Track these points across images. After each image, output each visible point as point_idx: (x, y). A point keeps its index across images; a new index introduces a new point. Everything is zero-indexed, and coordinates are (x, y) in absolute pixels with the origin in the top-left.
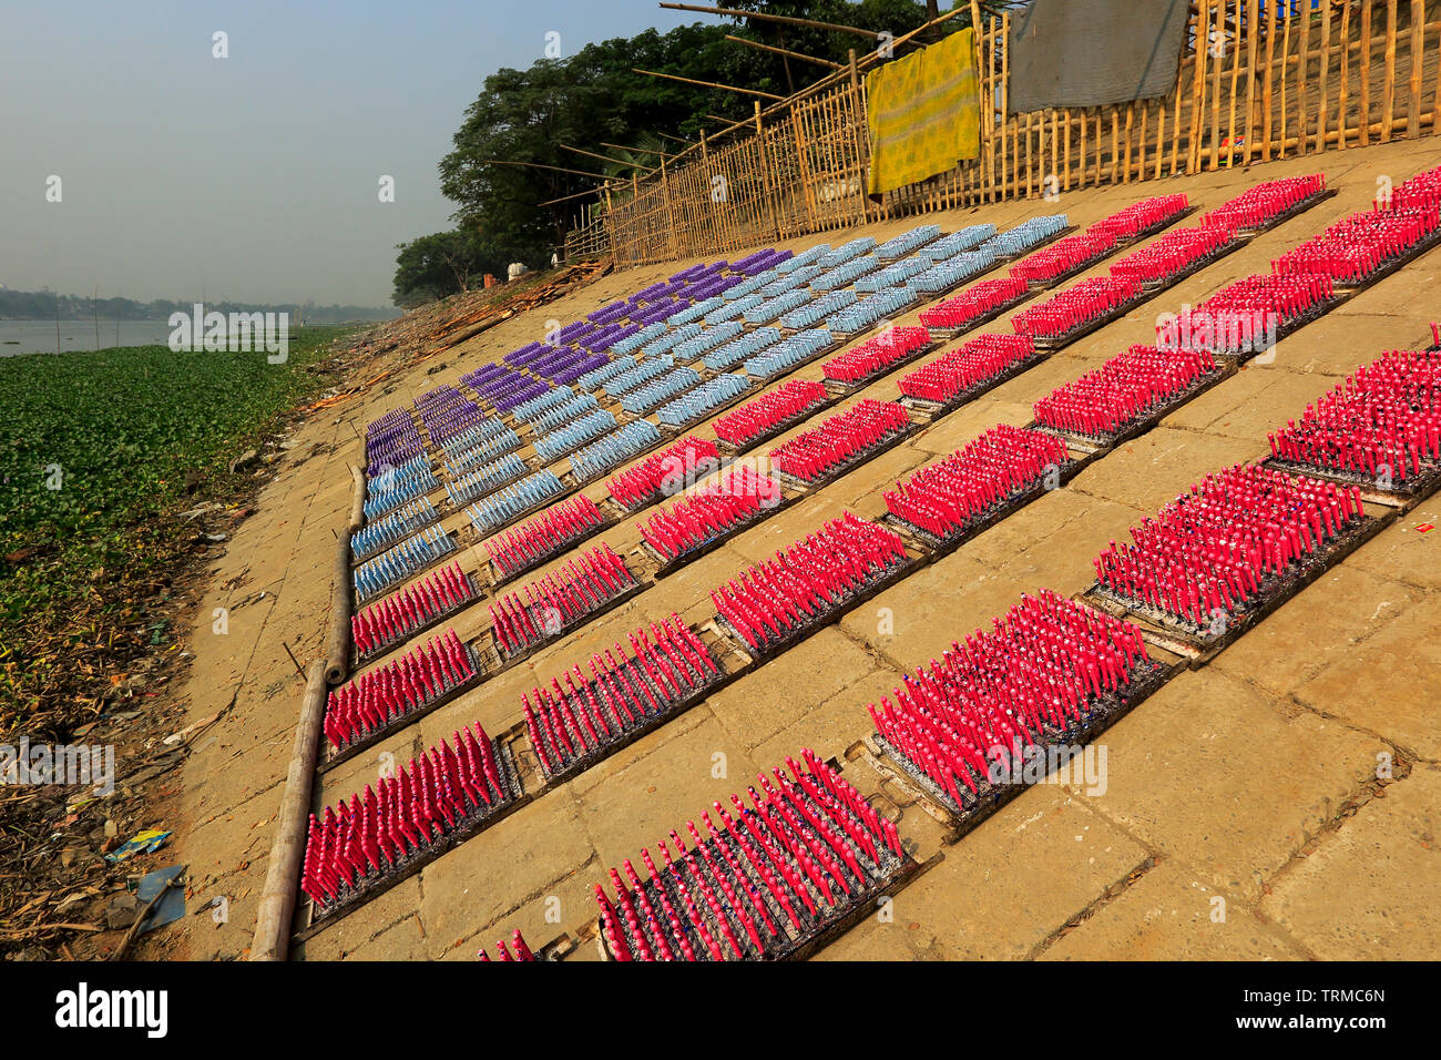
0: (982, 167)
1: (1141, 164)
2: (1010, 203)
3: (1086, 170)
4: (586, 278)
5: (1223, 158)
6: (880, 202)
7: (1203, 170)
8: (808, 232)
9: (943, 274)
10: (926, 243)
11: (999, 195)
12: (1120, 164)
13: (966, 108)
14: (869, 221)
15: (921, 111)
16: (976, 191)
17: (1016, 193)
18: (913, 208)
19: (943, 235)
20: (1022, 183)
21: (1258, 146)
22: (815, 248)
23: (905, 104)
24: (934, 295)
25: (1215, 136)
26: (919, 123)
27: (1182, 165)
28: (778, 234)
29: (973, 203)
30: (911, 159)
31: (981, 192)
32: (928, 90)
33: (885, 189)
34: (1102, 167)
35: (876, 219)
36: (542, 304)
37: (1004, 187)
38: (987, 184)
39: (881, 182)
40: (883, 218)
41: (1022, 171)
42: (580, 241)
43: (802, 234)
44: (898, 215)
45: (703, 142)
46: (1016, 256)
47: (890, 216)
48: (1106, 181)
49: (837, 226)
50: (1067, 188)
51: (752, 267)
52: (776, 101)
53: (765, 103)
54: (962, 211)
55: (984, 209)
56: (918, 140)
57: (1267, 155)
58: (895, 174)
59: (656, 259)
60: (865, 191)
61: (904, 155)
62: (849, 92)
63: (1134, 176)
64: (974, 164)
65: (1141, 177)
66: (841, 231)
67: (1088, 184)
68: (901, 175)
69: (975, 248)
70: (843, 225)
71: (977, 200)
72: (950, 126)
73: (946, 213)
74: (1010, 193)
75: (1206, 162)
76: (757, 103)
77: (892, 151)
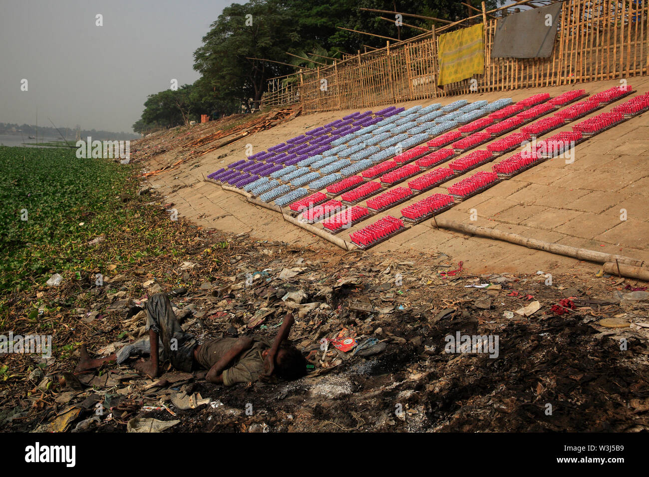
0: (485, 78)
1: (542, 82)
2: (496, 92)
3: (523, 81)
4: (287, 117)
5: (568, 81)
6: (443, 89)
7: (562, 84)
8: (409, 100)
9: (466, 117)
10: (462, 106)
11: (491, 89)
12: (535, 80)
13: (479, 54)
14: (438, 96)
15: (461, 53)
16: (483, 87)
17: (498, 89)
18: (457, 92)
19: (468, 104)
20: (500, 85)
21: (578, 77)
22: (415, 107)
23: (454, 50)
24: (464, 124)
25: (565, 73)
26: (460, 58)
27: (555, 82)
28: (395, 100)
29: (481, 91)
30: (456, 72)
31: (485, 87)
32: (464, 45)
33: (445, 83)
34: (529, 81)
35: (441, 96)
36: (265, 129)
37: (493, 86)
38: (487, 85)
39: (443, 81)
40: (444, 95)
41: (500, 81)
42: (271, 98)
43: (406, 100)
44: (450, 95)
45: (358, 56)
46: (493, 112)
47: (447, 95)
48: (530, 86)
49: (423, 98)
50: (516, 88)
51: (387, 114)
52: (397, 42)
53: (391, 42)
54: (476, 95)
55: (485, 94)
56: (459, 65)
57: (581, 81)
58: (449, 77)
59: (328, 109)
60: (436, 84)
61: (453, 70)
62: (431, 42)
63: (539, 85)
64: (482, 76)
65: (542, 85)
66: (425, 100)
67: (524, 87)
68: (451, 78)
69: (479, 109)
70: (426, 98)
71: (483, 90)
72: (471, 60)
73: (470, 95)
74: (495, 88)
75: (562, 82)
76: (388, 42)
77: (448, 68)
